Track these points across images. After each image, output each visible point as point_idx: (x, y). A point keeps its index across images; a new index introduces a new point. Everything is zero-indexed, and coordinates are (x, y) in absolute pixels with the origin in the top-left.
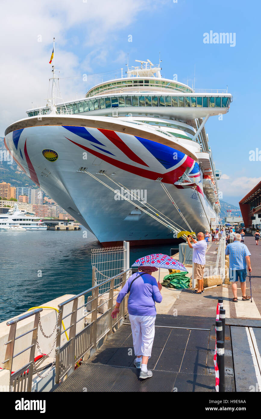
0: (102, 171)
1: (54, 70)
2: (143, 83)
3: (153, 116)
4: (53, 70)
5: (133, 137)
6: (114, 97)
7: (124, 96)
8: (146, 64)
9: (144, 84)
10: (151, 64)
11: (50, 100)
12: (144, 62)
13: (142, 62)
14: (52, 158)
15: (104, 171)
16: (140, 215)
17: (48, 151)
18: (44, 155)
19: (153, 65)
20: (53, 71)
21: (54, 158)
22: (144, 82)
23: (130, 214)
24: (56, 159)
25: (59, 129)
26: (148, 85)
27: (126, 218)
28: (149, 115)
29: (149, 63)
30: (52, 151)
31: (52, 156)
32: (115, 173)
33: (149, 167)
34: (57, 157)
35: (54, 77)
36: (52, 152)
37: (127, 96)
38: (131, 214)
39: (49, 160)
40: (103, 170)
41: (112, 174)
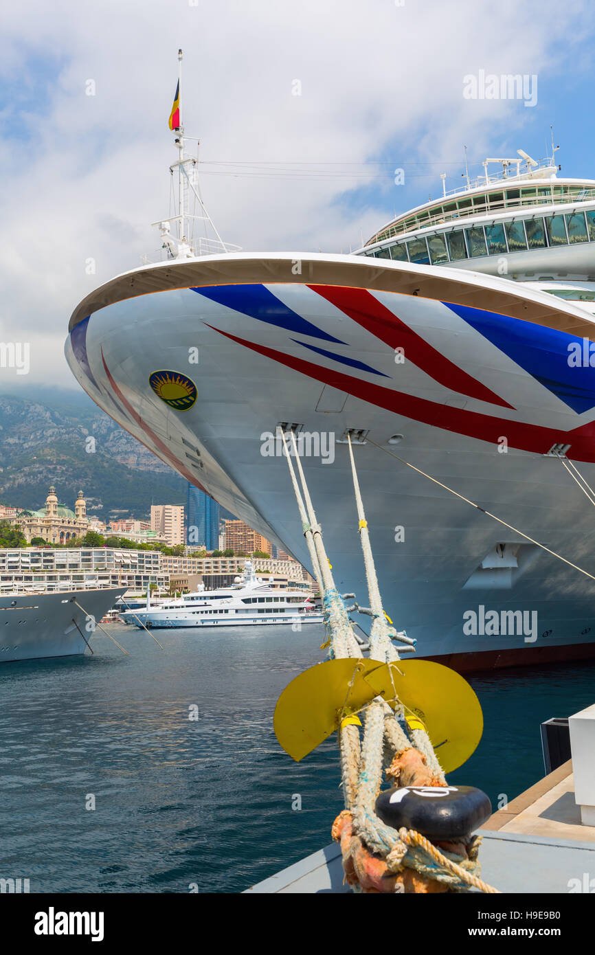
0: (356, 432)
1: (182, 140)
2: (502, 199)
3: (537, 276)
4: (178, 138)
5: (436, 305)
6: (414, 239)
7: (444, 231)
8: (518, 165)
9: (505, 201)
10: (531, 160)
11: (167, 223)
12: (512, 161)
13: (506, 161)
14: (181, 399)
15: (360, 433)
16: (514, 569)
17: (162, 375)
18: (156, 392)
19: (534, 163)
20: (177, 141)
21: (187, 397)
22: (505, 196)
23: (480, 569)
24: (192, 402)
25: (181, 297)
26: (517, 204)
27: (468, 582)
28: (522, 277)
29: (524, 162)
30: (176, 375)
31: (180, 391)
32: (401, 437)
33: (513, 408)
34: (194, 394)
35: (182, 159)
36: (176, 380)
37: (450, 230)
38: (484, 567)
39: (174, 406)
40: (358, 428)
41: (393, 441)
